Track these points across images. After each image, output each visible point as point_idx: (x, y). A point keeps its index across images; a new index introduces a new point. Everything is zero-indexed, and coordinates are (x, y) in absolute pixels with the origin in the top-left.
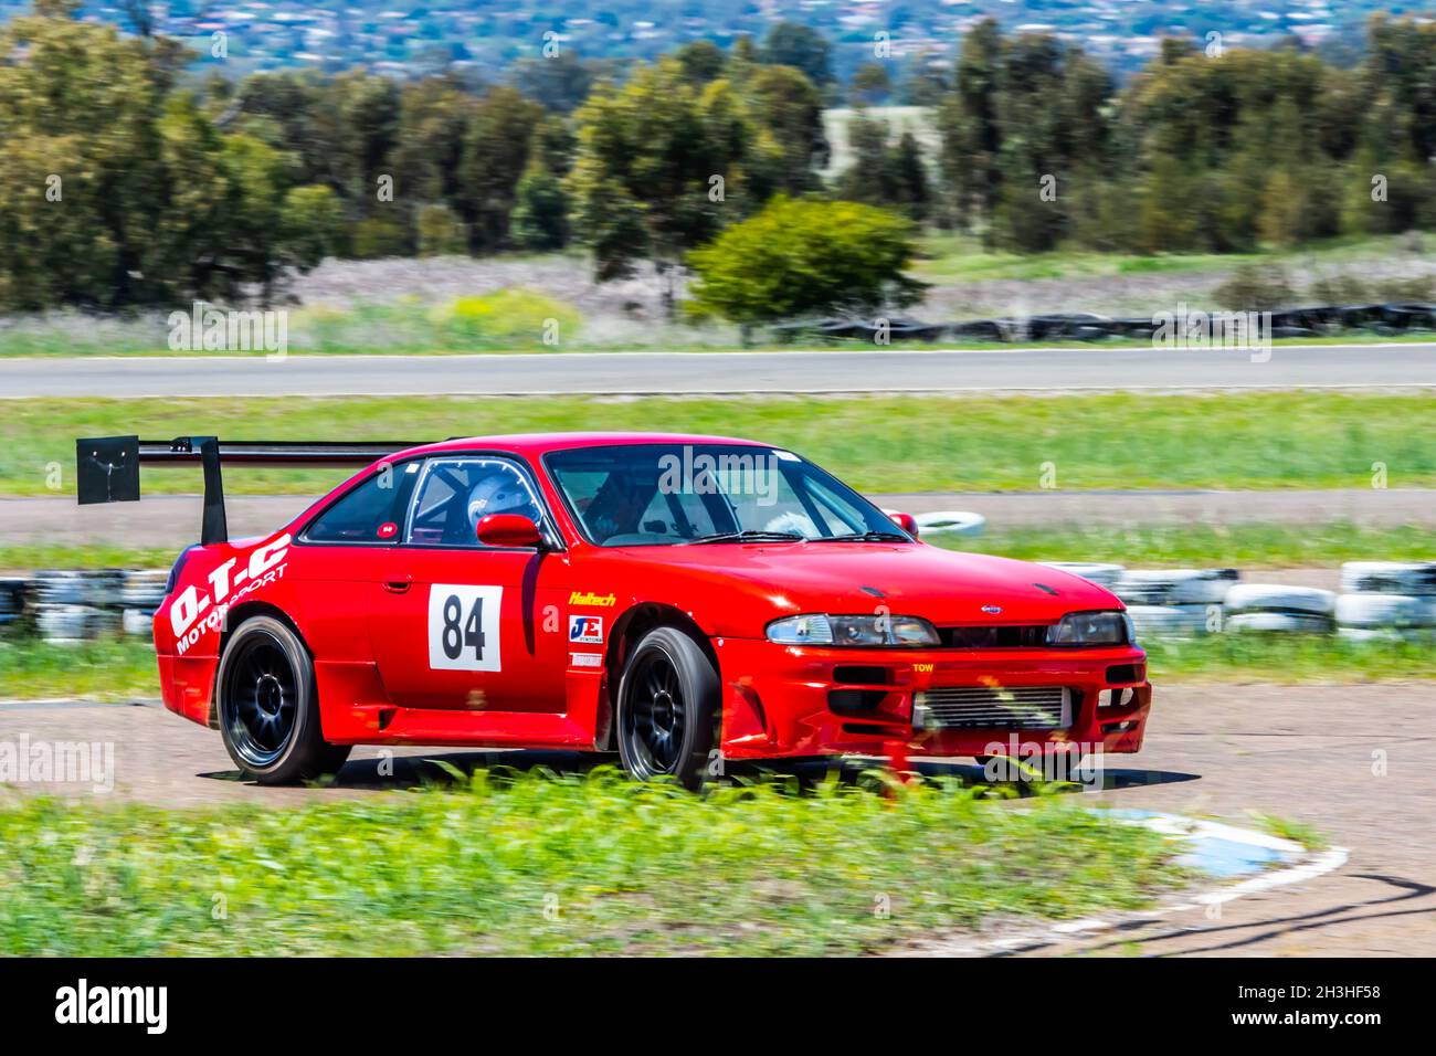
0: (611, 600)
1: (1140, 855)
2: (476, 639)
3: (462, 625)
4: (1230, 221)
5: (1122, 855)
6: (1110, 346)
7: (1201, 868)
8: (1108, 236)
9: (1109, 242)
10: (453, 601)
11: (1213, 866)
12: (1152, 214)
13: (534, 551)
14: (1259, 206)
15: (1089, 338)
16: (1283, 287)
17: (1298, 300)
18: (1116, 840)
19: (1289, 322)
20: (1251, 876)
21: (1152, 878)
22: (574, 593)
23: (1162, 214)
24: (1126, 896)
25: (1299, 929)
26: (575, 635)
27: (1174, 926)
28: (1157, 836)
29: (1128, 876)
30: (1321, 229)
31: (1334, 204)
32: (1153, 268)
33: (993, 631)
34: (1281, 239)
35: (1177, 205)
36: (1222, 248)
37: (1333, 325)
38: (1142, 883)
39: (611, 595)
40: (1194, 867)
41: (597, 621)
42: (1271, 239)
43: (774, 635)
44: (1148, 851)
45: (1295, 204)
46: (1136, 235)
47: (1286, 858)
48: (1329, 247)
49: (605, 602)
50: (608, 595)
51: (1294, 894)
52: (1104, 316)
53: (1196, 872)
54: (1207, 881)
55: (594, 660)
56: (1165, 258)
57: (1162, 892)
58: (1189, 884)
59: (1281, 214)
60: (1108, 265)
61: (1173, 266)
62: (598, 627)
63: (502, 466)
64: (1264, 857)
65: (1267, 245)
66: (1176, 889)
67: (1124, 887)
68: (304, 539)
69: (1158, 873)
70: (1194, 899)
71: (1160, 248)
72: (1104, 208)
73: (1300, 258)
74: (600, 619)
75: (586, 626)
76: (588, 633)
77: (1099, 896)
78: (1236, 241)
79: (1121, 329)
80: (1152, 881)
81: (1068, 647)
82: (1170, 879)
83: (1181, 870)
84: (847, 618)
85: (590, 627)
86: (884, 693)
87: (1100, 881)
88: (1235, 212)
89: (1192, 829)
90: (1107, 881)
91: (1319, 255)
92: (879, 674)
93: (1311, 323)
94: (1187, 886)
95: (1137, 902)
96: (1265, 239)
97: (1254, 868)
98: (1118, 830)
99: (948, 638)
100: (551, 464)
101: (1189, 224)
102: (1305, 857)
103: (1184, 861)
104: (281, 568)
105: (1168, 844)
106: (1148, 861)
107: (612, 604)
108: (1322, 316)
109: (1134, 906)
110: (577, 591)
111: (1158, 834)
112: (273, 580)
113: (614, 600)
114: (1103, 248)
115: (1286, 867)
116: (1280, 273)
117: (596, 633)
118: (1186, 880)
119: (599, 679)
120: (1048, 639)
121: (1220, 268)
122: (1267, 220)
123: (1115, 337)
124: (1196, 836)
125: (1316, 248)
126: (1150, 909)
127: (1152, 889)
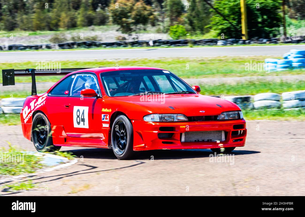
0: (110, 110)
1: (32, 161)
2: (83, 120)
3: (80, 117)
4: (53, 24)
5: (29, 161)
6: (26, 51)
7: (46, 164)
8: (26, 27)
9: (26, 28)
10: (78, 111)
11: (48, 164)
12: (35, 22)
13: (95, 98)
14: (59, 21)
15: (21, 49)
16: (64, 38)
17: (67, 41)
18: (27, 158)
19: (66, 45)
20: (57, 165)
21: (35, 166)
22: (103, 109)
23: (38, 22)
24: (29, 170)
25: (67, 176)
26: (103, 119)
27: (39, 176)
28: (35, 157)
29: (29, 166)
30: (73, 25)
31: (76, 20)
32: (36, 34)
33: (204, 117)
34: (64, 28)
35: (41, 20)
36: (51, 30)
37: (75, 46)
38: (33, 167)
39: (110, 109)
40: (44, 164)
41: (107, 116)
42: (62, 28)
43: (145, 119)
44: (34, 160)
45: (67, 20)
46: (32, 27)
47: (65, 161)
48: (74, 30)
49: (109, 111)
50: (109, 109)
51: (66, 169)
52: (25, 45)
53: (45, 165)
54: (47, 167)
55: (107, 126)
56: (38, 32)
57: (37, 169)
58: (43, 167)
59: (64, 22)
60: (26, 34)
61: (40, 34)
62: (108, 117)
63: (91, 76)
64: (60, 161)
65: (61, 29)
66: (40, 169)
67: (29, 168)
68: (50, 95)
69: (36, 165)
70: (44, 171)
71: (38, 30)
72: (25, 21)
73: (68, 32)
74: (108, 115)
75: (105, 117)
76: (106, 119)
77: (23, 170)
78: (54, 28)
79: (29, 47)
80: (35, 167)
81: (224, 120)
82: (39, 166)
83: (41, 164)
84: (163, 115)
85: (106, 117)
86: (173, 134)
87: (23, 167)
88: (54, 22)
89: (44, 155)
90: (25, 167)
91: (72, 31)
92: (172, 129)
93: (70, 46)
94: (43, 168)
95: (32, 171)
96: (61, 28)
97: (58, 163)
98: (27, 156)
99: (190, 119)
100: (102, 76)
101: (44, 24)
102: (68, 161)
103: (42, 162)
104: (44, 102)
105: (39, 159)
106: (34, 162)
107: (111, 112)
108: (73, 44)
109: (31, 172)
110: (104, 108)
111: (36, 157)
112: (43, 105)
113: (111, 110)
114: (25, 30)
115: (65, 163)
116: (64, 35)
117: (107, 119)
118: (42, 167)
119: (108, 130)
120: (218, 118)
121: (50, 34)
122: (61, 24)
123: (27, 49)
124: (45, 157)
125: (72, 30)
126: (35, 173)
127: (35, 169)
